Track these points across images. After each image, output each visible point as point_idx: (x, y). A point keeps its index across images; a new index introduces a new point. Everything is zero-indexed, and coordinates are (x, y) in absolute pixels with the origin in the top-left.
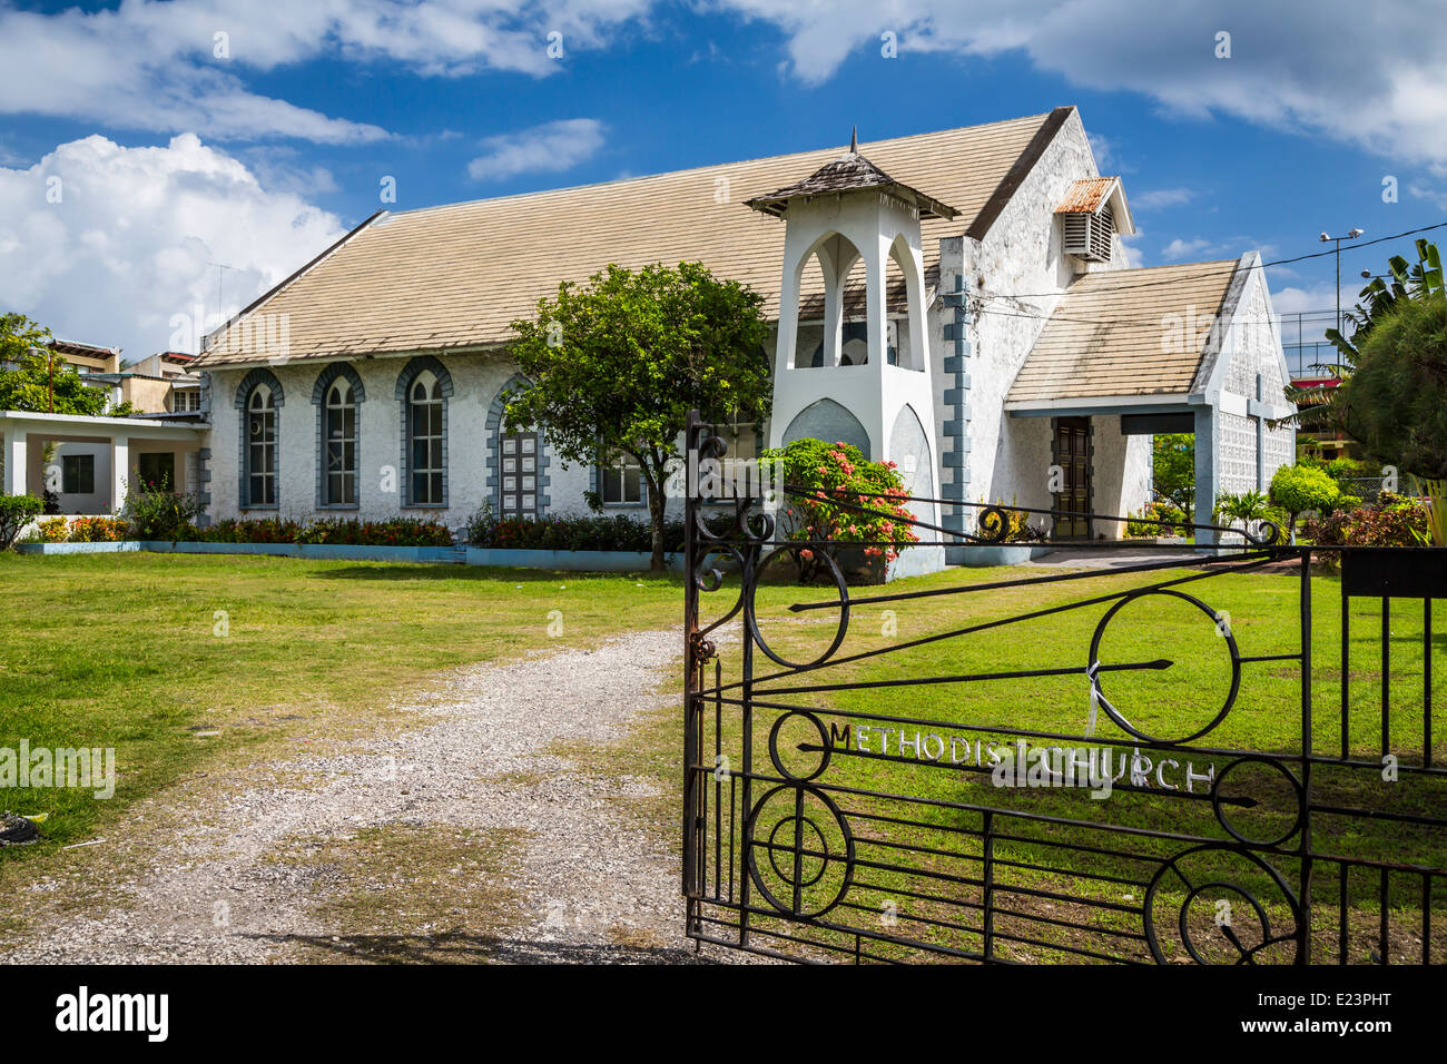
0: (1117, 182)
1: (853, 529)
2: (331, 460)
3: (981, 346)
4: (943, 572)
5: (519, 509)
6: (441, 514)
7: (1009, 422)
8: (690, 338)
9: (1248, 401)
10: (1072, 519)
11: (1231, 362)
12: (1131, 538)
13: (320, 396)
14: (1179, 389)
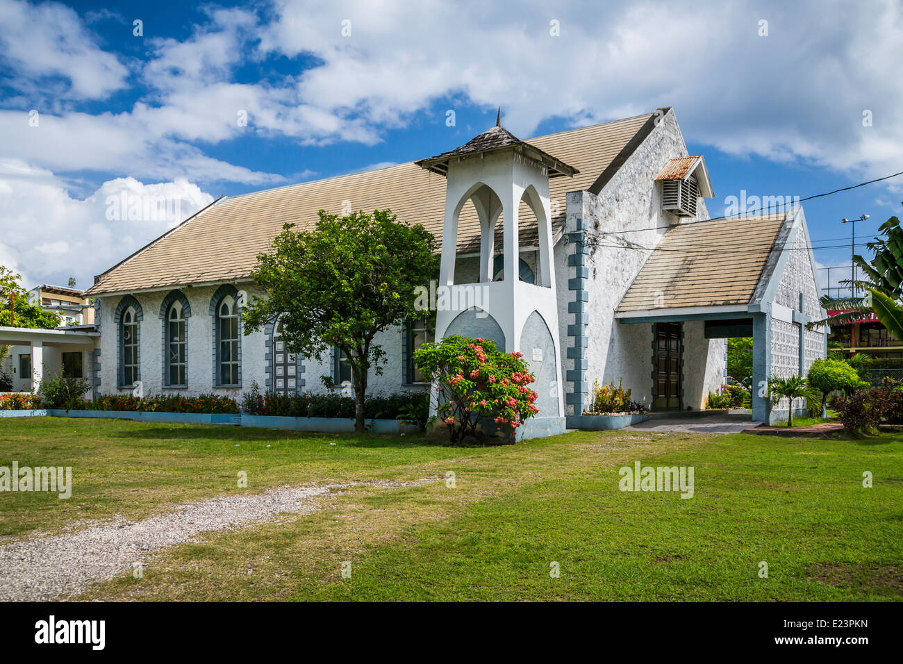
0: (700, 159)
1: (484, 402)
2: (172, 356)
3: (597, 271)
4: (564, 434)
5: (286, 388)
6: (237, 392)
7: (619, 326)
8: (373, 262)
9: (793, 312)
10: (668, 397)
11: (781, 283)
12: (711, 409)
13: (164, 314)
14: (741, 301)
